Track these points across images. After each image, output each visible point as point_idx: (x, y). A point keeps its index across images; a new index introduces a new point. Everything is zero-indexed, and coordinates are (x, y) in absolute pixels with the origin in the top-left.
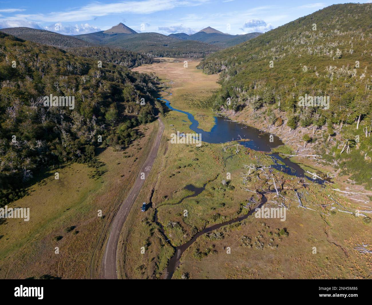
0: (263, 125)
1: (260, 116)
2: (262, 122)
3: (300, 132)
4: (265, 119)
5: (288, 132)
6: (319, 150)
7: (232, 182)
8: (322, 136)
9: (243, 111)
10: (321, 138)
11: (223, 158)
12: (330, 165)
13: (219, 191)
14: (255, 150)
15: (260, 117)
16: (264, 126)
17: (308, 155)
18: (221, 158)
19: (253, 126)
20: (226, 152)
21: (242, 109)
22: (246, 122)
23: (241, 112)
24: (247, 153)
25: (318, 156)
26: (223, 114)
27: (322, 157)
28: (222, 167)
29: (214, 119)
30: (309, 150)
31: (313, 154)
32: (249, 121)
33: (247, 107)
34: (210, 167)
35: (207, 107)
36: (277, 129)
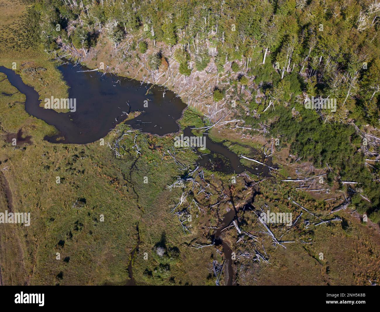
0: (142, 70)
1: (129, 54)
2: (137, 65)
3: (198, 78)
4: (140, 59)
5: (182, 80)
6: (236, 110)
7: (167, 236)
8: (229, 83)
9: (98, 44)
10: (229, 86)
11: (124, 175)
12: (258, 132)
13: (160, 275)
14: (160, 135)
15: (130, 56)
16: (144, 73)
17: (227, 122)
18: (121, 177)
19: (127, 75)
20: (120, 159)
21: (96, 42)
22: (114, 69)
23: (96, 49)
24: (152, 147)
25: (238, 121)
26: (68, 55)
27: (243, 122)
28: (134, 201)
29: (58, 74)
30: (223, 112)
31: (232, 118)
32: (118, 66)
33: (101, 36)
34: (114, 213)
35: (32, 45)
36: (164, 75)
